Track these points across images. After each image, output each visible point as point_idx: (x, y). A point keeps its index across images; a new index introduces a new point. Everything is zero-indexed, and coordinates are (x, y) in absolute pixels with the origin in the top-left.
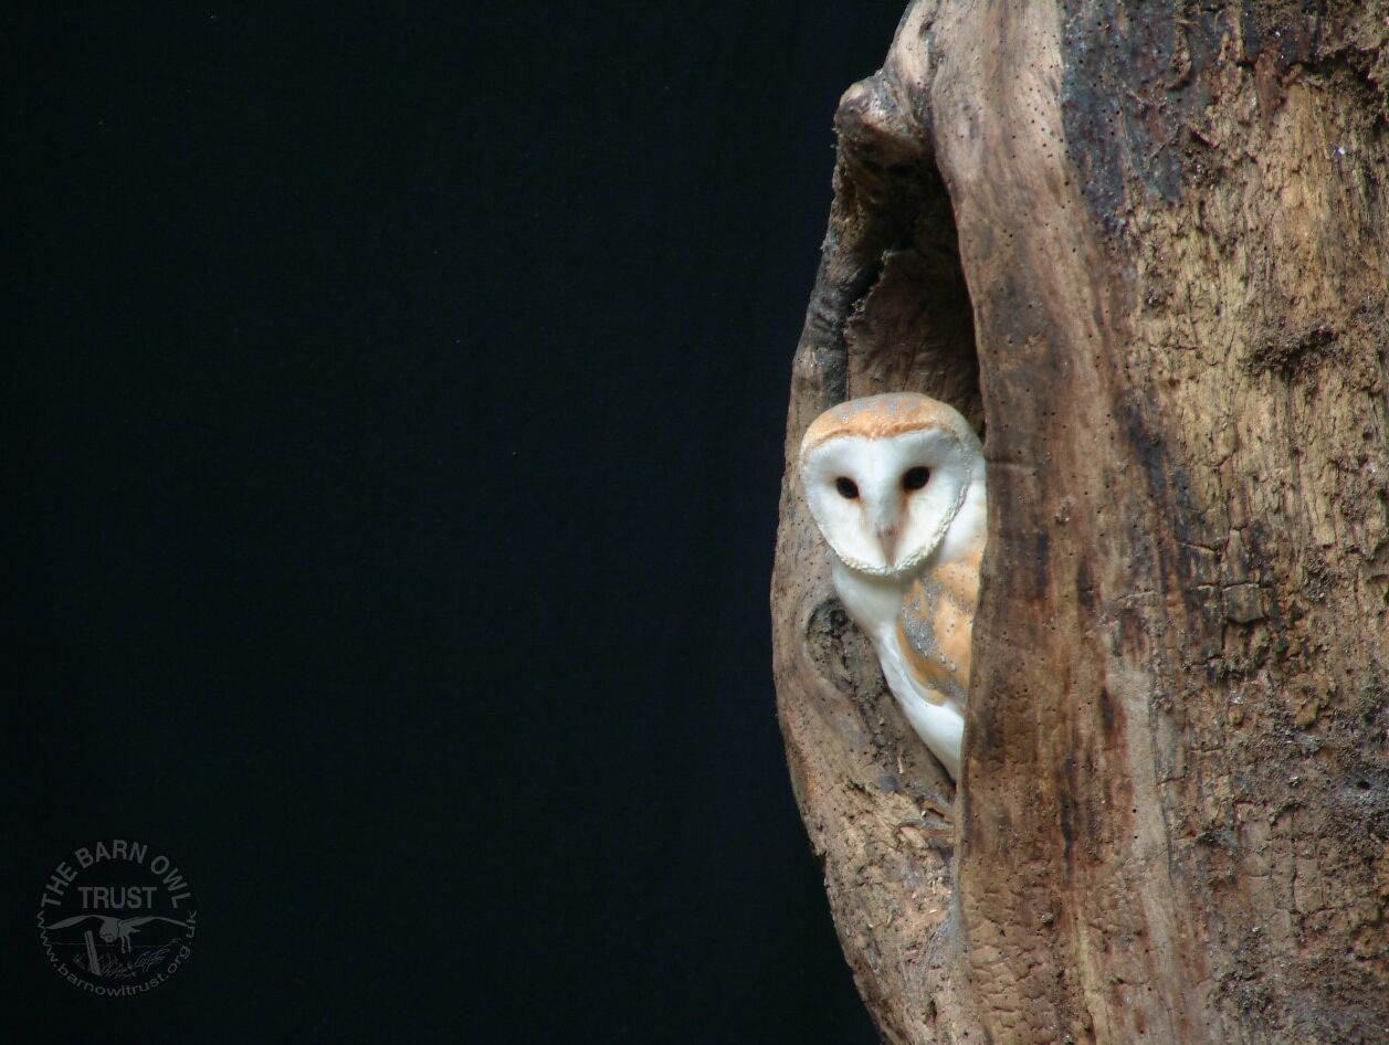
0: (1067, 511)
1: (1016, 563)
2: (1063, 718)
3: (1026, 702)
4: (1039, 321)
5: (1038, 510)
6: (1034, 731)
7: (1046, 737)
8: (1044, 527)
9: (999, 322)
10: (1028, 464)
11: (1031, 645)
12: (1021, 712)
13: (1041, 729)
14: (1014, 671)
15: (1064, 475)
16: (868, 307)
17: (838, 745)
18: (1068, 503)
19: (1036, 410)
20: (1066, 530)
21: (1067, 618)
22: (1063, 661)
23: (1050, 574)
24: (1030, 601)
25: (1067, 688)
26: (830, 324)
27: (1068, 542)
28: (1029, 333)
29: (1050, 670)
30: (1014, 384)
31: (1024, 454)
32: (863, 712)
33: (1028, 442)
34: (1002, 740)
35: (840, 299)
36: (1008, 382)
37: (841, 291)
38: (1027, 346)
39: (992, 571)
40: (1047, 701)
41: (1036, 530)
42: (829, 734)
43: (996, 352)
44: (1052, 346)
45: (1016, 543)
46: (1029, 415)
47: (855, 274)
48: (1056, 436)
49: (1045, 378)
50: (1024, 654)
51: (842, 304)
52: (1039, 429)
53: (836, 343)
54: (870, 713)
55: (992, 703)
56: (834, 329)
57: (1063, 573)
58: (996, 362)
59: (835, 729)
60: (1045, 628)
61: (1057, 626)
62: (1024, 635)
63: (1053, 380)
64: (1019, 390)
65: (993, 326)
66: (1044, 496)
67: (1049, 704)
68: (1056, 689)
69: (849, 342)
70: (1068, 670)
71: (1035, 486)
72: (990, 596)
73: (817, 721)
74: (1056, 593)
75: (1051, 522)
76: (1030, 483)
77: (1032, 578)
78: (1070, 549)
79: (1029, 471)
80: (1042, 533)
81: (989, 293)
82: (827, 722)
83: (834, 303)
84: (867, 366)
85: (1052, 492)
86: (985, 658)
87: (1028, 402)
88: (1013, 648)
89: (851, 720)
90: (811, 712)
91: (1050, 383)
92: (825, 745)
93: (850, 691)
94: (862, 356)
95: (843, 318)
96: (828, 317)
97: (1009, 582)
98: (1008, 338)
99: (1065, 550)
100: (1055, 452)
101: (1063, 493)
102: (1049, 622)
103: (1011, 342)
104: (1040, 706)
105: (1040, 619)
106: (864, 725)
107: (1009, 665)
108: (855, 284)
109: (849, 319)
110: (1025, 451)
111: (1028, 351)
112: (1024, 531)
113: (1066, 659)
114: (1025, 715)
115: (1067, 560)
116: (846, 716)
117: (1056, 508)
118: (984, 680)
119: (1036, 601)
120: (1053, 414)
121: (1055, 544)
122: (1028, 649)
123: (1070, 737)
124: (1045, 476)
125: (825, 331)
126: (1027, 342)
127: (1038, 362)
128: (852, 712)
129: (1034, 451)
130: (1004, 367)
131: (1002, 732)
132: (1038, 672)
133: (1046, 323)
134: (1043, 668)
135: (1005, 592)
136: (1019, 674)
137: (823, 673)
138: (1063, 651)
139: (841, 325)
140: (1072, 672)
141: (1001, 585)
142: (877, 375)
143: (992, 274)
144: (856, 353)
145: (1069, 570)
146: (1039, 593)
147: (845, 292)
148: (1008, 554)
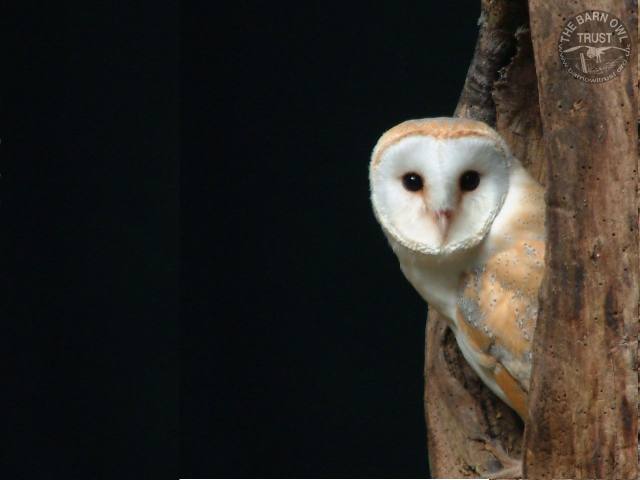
0: (598, 248)
1: (560, 289)
2: (592, 420)
3: (566, 405)
4: (581, 91)
5: (576, 247)
6: (571, 428)
7: (579, 435)
8: (580, 261)
9: (552, 90)
10: (570, 209)
11: (569, 358)
12: (562, 413)
13: (576, 428)
14: (557, 378)
15: (597, 219)
16: (510, 74)
17: (459, 433)
18: (599, 242)
19: (578, 163)
20: (597, 263)
21: (596, 336)
22: (591, 373)
23: (584, 299)
24: (569, 321)
25: (595, 396)
26: (481, 86)
27: (598, 274)
28: (574, 101)
29: (582, 380)
30: (562, 143)
31: (567, 200)
32: (484, 407)
33: (570, 189)
34: (549, 435)
35: (489, 66)
36: (557, 140)
37: (489, 60)
38: (572, 111)
39: (545, 295)
40: (579, 405)
41: (574, 263)
42: (453, 423)
43: (549, 115)
44: (591, 111)
45: (560, 274)
46: (572, 168)
47: (499, 47)
48: (592, 187)
49: (584, 138)
50: (564, 366)
51: (490, 71)
52: (579, 180)
53: (486, 103)
54: (490, 408)
55: (542, 404)
56: (484, 91)
57: (593, 300)
58: (550, 122)
59: (459, 420)
60: (579, 344)
61: (588, 342)
62: (564, 349)
63: (590, 140)
64: (565, 147)
65: (549, 92)
66: (581, 237)
67: (581, 408)
68: (586, 395)
69: (496, 103)
70: (597, 380)
71: (575, 227)
72: (544, 315)
73: (446, 413)
74: (588, 316)
75: (585, 257)
76: (571, 223)
77: (571, 302)
78: (600, 282)
79: (570, 214)
80: (578, 265)
81: (546, 66)
82: (453, 414)
83: (484, 70)
84: (510, 123)
85: (587, 232)
86: (538, 367)
87: (572, 156)
88: (556, 360)
89: (472, 414)
90: (442, 404)
91: (588, 142)
92: (450, 432)
93: (476, 390)
94: (506, 114)
95: (491, 82)
96: (479, 81)
97: (555, 304)
98: (559, 103)
99: (596, 281)
100: (590, 199)
101: (596, 233)
102: (582, 340)
103: (560, 107)
104: (575, 409)
105: (576, 337)
106: (482, 418)
107: (553, 374)
108: (499, 54)
109: (496, 83)
110: (568, 197)
111: (573, 115)
112: (566, 264)
113: (595, 371)
114: (565, 415)
115: (597, 289)
116: (468, 409)
117: (589, 245)
118: (537, 385)
119: (573, 322)
120: (590, 168)
121: (588, 275)
122: (566, 361)
123: (597, 435)
124: (583, 218)
125: (477, 92)
126: (572, 107)
127: (580, 124)
128: (474, 406)
129: (574, 197)
130: (556, 127)
131: (548, 428)
132: (573, 381)
133: (586, 93)
134: (578, 377)
135: (552, 313)
136: (560, 382)
137: (454, 373)
138: (593, 364)
139: (490, 88)
140: (600, 382)
141: (549, 307)
142: (518, 131)
143: (549, 51)
144: (501, 111)
145: (598, 297)
146: (575, 316)
147: (493, 61)
148: (555, 281)
